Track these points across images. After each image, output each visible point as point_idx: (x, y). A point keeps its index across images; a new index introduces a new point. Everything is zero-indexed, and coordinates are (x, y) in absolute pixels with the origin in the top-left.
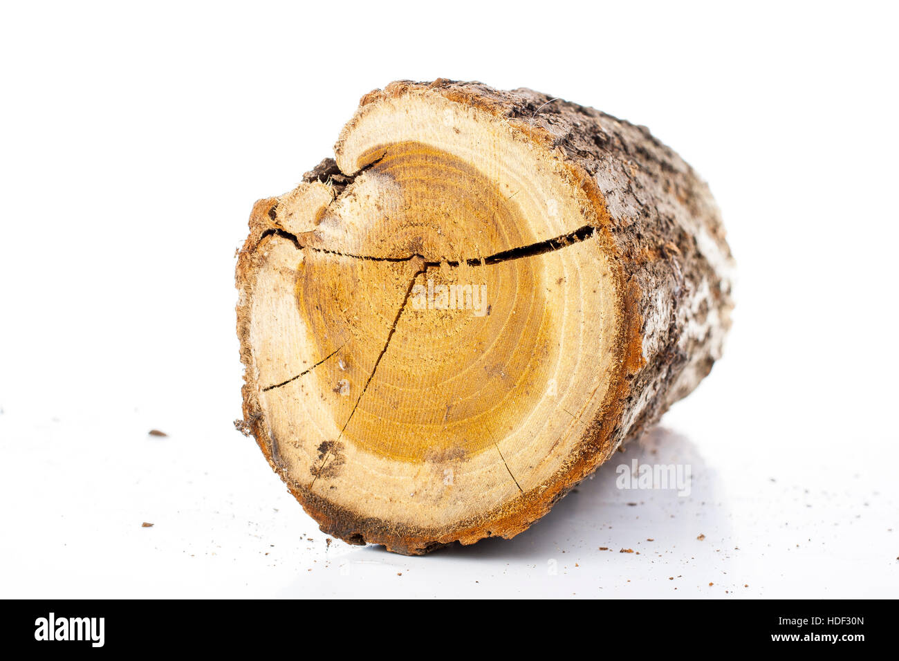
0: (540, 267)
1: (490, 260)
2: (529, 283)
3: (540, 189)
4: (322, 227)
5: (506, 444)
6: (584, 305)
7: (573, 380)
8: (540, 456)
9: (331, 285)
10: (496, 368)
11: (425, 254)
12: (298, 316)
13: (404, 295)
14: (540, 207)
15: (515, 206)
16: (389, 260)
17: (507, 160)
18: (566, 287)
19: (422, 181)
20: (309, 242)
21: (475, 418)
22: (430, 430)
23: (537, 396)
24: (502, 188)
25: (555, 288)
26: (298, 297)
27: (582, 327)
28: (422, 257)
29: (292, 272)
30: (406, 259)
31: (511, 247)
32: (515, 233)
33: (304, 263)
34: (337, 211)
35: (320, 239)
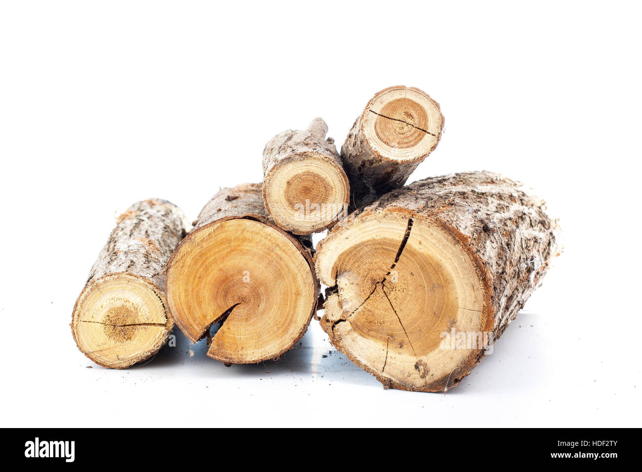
0: (411, 246)
1: (396, 261)
2: (413, 253)
3: (386, 226)
4: (344, 308)
5: (461, 303)
6: (434, 241)
7: (456, 265)
8: (473, 295)
9: (365, 320)
10: (433, 287)
11: (378, 281)
12: (367, 340)
13: (386, 298)
14: (391, 230)
15: (385, 238)
16: (371, 294)
17: (367, 230)
18: (424, 243)
19: (354, 262)
20: (345, 316)
21: (444, 308)
22: (438, 326)
23: (452, 281)
24: (376, 238)
25: (421, 246)
26: (361, 335)
27: (441, 247)
28: (378, 282)
29: (351, 330)
30: (375, 288)
31: (397, 250)
32: (394, 246)
33: (351, 323)
34: (343, 298)
35: (347, 312)
